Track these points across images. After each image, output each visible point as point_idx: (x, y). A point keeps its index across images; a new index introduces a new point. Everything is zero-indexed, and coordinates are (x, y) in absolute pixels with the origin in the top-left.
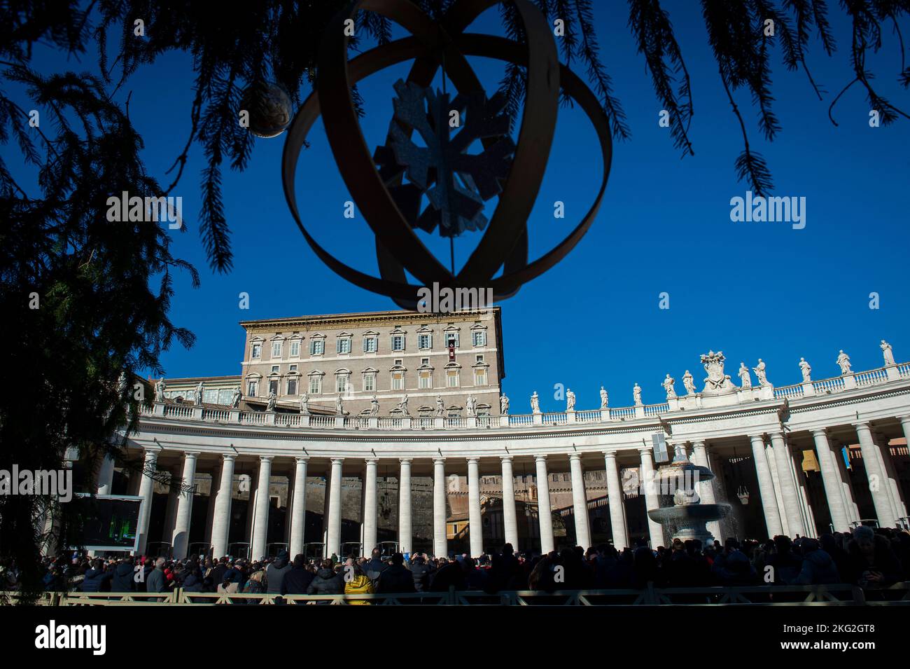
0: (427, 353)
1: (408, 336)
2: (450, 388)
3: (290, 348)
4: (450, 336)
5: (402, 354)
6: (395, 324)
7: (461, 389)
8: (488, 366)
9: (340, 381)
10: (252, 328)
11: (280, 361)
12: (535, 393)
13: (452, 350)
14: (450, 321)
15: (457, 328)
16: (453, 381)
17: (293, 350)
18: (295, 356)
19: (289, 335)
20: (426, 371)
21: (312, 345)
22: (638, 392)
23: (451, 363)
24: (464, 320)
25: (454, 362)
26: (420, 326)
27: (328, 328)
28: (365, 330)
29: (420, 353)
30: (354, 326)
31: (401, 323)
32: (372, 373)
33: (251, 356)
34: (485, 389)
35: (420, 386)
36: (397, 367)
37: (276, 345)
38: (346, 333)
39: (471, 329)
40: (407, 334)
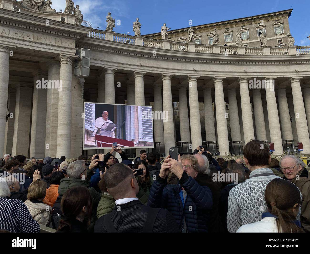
0: (247, 42)
6: (226, 27)
15: (264, 25)
26: (241, 27)
31: (229, 27)
38: (198, 36)
39: (273, 25)
40: (233, 32)
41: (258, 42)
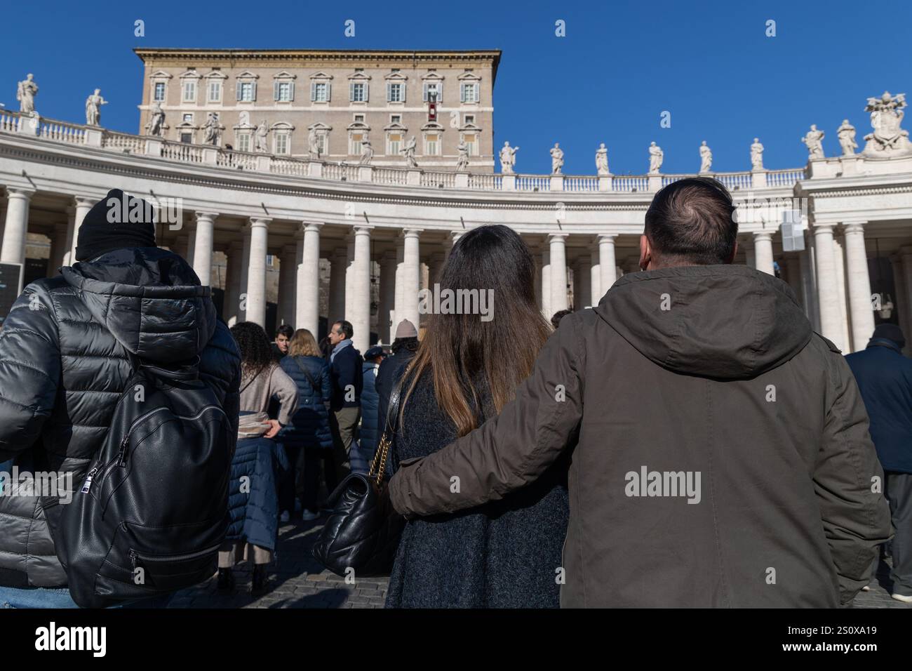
0: (399, 108)
1: (374, 84)
2: (428, 157)
3: (209, 91)
4: (430, 86)
5: (364, 108)
6: (355, 65)
7: (443, 159)
8: (480, 130)
9: (279, 138)
10: (152, 58)
11: (195, 107)
12: (603, 145)
13: (432, 106)
14: (431, 66)
15: (440, 76)
16: (432, 148)
17: (212, 94)
18: (214, 101)
19: (207, 72)
20: (397, 132)
21: (238, 88)
22: (759, 151)
23: (431, 123)
24: (451, 66)
25: (434, 123)
26: (390, 71)
27: (262, 65)
28: (314, 72)
29: (389, 108)
30: (298, 65)
31: (363, 66)
32: (323, 131)
33: (152, 97)
34: (475, 161)
35: (389, 151)
36: (357, 125)
37: (188, 85)
38: (287, 75)
39: (460, 80)
40: (372, 80)
41: (424, 113)
